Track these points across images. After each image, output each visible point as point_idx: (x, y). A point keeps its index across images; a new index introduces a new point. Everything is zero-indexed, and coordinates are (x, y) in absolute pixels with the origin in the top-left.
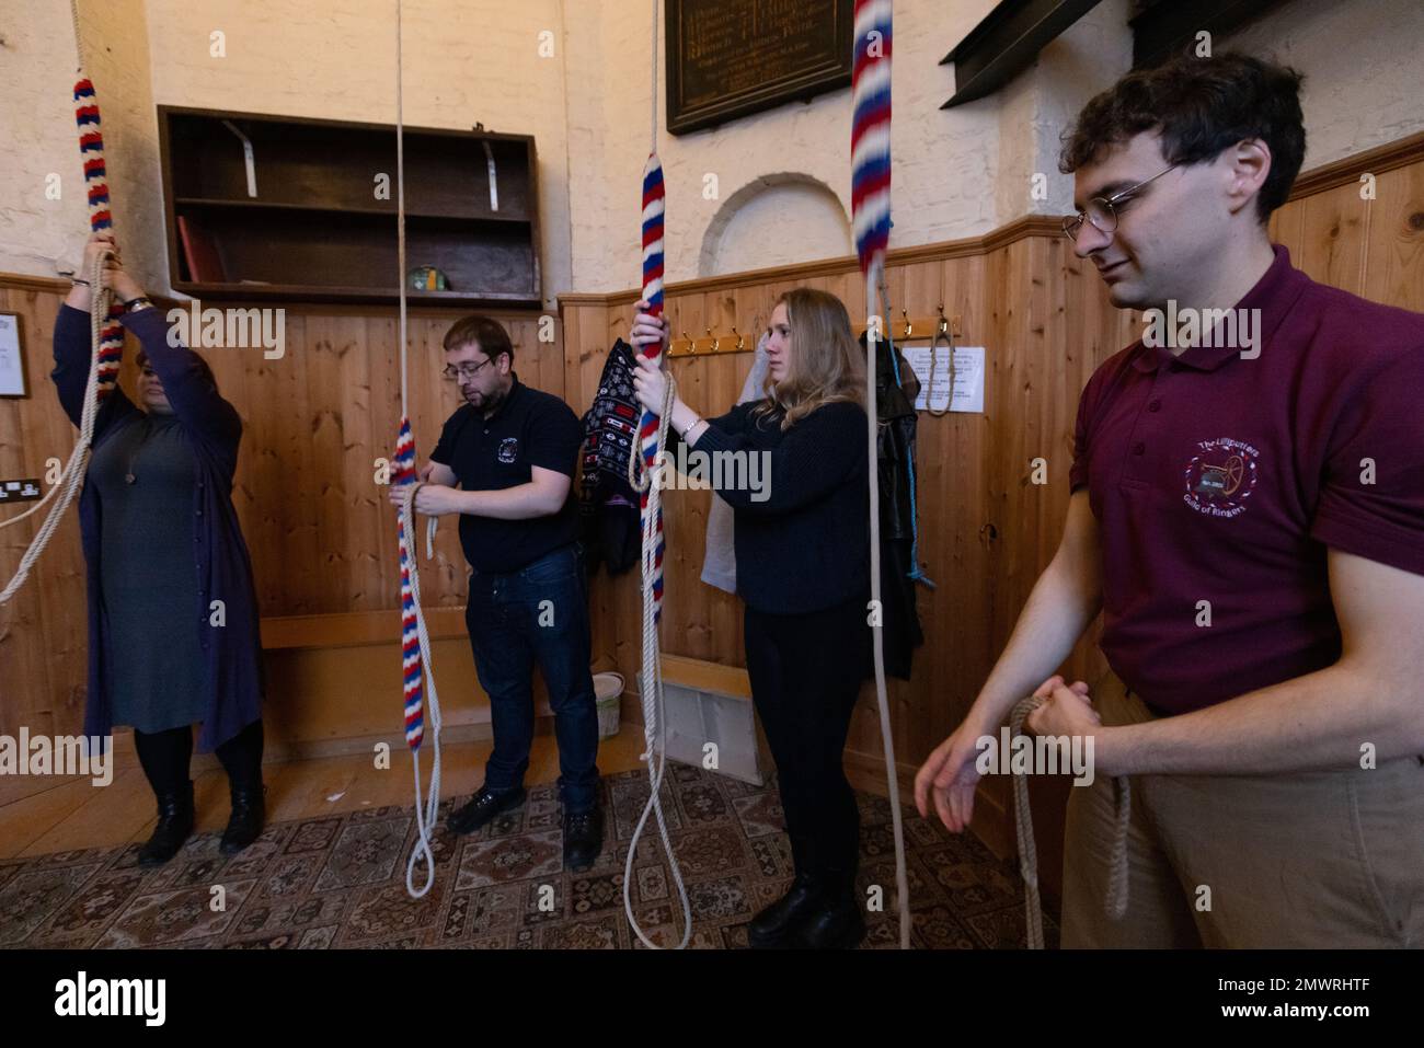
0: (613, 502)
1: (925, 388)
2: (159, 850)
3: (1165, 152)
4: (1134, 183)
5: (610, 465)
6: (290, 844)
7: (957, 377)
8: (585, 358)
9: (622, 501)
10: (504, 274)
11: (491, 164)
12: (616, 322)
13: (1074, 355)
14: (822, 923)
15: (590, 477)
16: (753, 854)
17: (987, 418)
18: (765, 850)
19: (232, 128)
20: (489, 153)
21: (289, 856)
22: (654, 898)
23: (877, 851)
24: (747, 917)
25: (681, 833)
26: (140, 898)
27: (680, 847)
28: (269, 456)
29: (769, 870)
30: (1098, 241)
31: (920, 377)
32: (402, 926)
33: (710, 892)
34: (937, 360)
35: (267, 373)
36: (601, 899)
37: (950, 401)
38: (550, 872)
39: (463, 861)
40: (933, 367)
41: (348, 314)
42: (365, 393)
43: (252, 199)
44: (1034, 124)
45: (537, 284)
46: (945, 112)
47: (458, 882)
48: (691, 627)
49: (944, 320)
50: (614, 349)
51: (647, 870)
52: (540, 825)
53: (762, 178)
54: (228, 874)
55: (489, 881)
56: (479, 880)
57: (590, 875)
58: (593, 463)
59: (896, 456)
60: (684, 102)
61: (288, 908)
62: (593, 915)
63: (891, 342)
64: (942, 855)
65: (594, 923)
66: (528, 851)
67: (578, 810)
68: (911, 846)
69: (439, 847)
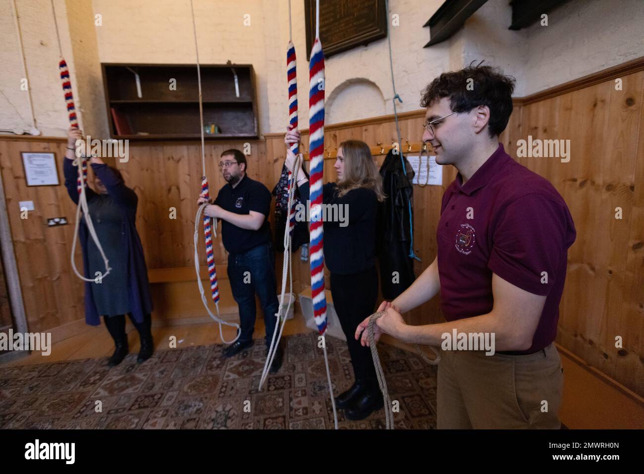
1: (416, 174)
2: (116, 360)
5: (285, 208)
6: (163, 359)
7: (431, 169)
8: (276, 161)
10: (243, 124)
11: (236, 77)
14: (365, 400)
15: (279, 212)
16: (342, 371)
17: (443, 188)
18: (348, 369)
20: (234, 73)
21: (163, 364)
22: (301, 386)
23: (395, 371)
25: (314, 361)
26: (109, 378)
27: (313, 366)
31: (415, 169)
32: (203, 392)
34: (422, 162)
35: (149, 170)
36: (280, 386)
37: (427, 180)
38: (260, 374)
39: (228, 368)
40: (420, 165)
41: (180, 145)
42: (188, 177)
43: (140, 99)
44: (463, 55)
45: (256, 129)
46: (426, 49)
47: (225, 376)
51: (299, 375)
52: (258, 355)
53: (347, 80)
54: (140, 370)
55: (236, 376)
56: (233, 376)
57: (276, 376)
58: (279, 206)
59: (403, 204)
61: (161, 383)
62: (276, 392)
63: (402, 154)
64: (422, 374)
65: (275, 395)
66: (253, 365)
68: (410, 370)
69: (219, 362)
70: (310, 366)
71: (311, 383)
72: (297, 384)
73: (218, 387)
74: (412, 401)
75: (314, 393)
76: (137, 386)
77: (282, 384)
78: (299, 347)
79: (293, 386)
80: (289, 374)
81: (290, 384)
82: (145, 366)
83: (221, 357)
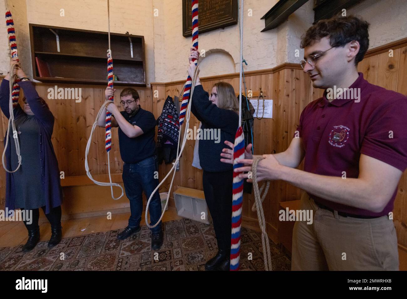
0: (167, 143)
1: (256, 111)
3: (330, 43)
4: (321, 52)
5: (166, 132)
6: (69, 244)
7: (265, 108)
8: (158, 102)
9: (169, 143)
10: (135, 76)
11: (131, 44)
12: (168, 91)
13: (297, 102)
15: (160, 136)
16: (206, 244)
17: (273, 120)
18: (210, 243)
19: (52, 31)
20: (130, 41)
21: (69, 248)
22: (178, 257)
24: (205, 263)
25: (186, 239)
26: (23, 262)
27: (186, 243)
28: (63, 128)
29: (211, 249)
30: (310, 68)
31: (255, 108)
32: (103, 268)
33: (194, 255)
34: (260, 103)
35: (63, 104)
36: (163, 258)
37: (263, 115)
38: (147, 251)
39: (122, 248)
40: (258, 105)
41: (88, 87)
42: (93, 110)
43: (59, 52)
44: (287, 37)
45: (145, 79)
46: (262, 33)
47: (120, 254)
48: (189, 179)
49: (261, 92)
50: (167, 98)
51: (176, 249)
52: (145, 237)
53: (210, 50)
54: (50, 253)
55: (129, 254)
56: (126, 254)
58: (161, 132)
59: (248, 130)
60: (188, 28)
61: (69, 263)
62: (160, 263)
63: (246, 98)
65: (160, 266)
66: (141, 245)
67: (156, 233)
68: (252, 241)
69: (115, 244)
70: (183, 243)
71: (185, 255)
72: (176, 257)
73: (116, 263)
74: (256, 262)
75: (189, 262)
76: (48, 266)
77: (164, 257)
78: (174, 230)
79: (173, 258)
80: (169, 249)
81: (170, 256)
82: (54, 250)
83: (116, 240)
